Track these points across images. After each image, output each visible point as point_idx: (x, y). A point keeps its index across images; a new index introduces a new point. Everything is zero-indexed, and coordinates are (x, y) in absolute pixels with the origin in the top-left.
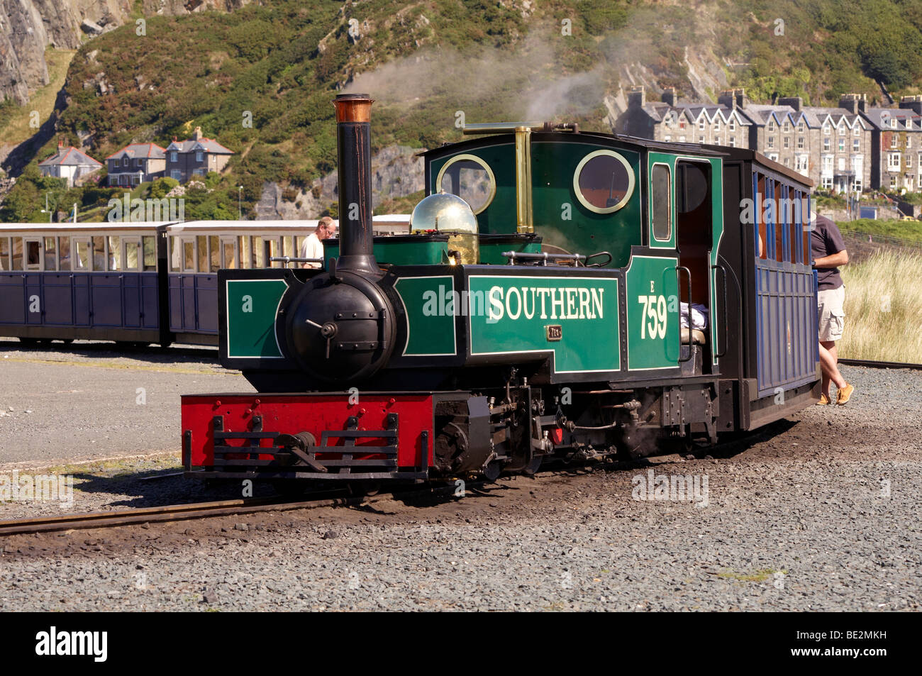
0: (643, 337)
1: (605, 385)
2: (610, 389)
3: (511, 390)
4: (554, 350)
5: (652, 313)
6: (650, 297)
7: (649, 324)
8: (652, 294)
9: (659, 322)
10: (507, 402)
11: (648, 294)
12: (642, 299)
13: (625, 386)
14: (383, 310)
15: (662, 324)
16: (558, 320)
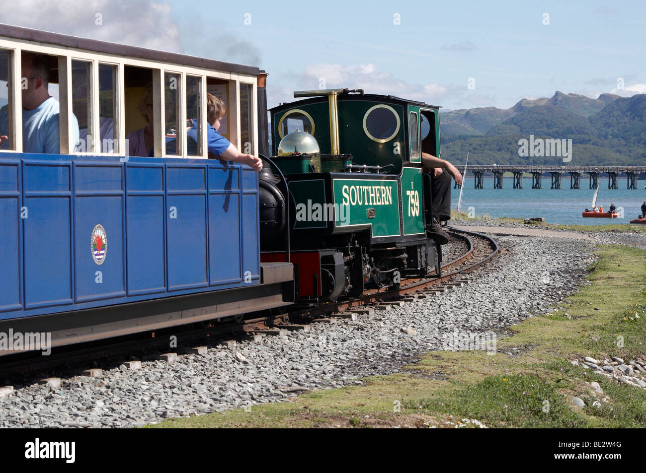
0: (409, 216)
1: (393, 245)
2: (396, 247)
3: (350, 248)
4: (371, 224)
5: (413, 201)
6: (412, 191)
7: (412, 208)
8: (412, 190)
9: (416, 206)
10: (349, 255)
11: (411, 190)
12: (408, 193)
13: (403, 245)
14: (281, 201)
15: (417, 207)
16: (373, 206)
